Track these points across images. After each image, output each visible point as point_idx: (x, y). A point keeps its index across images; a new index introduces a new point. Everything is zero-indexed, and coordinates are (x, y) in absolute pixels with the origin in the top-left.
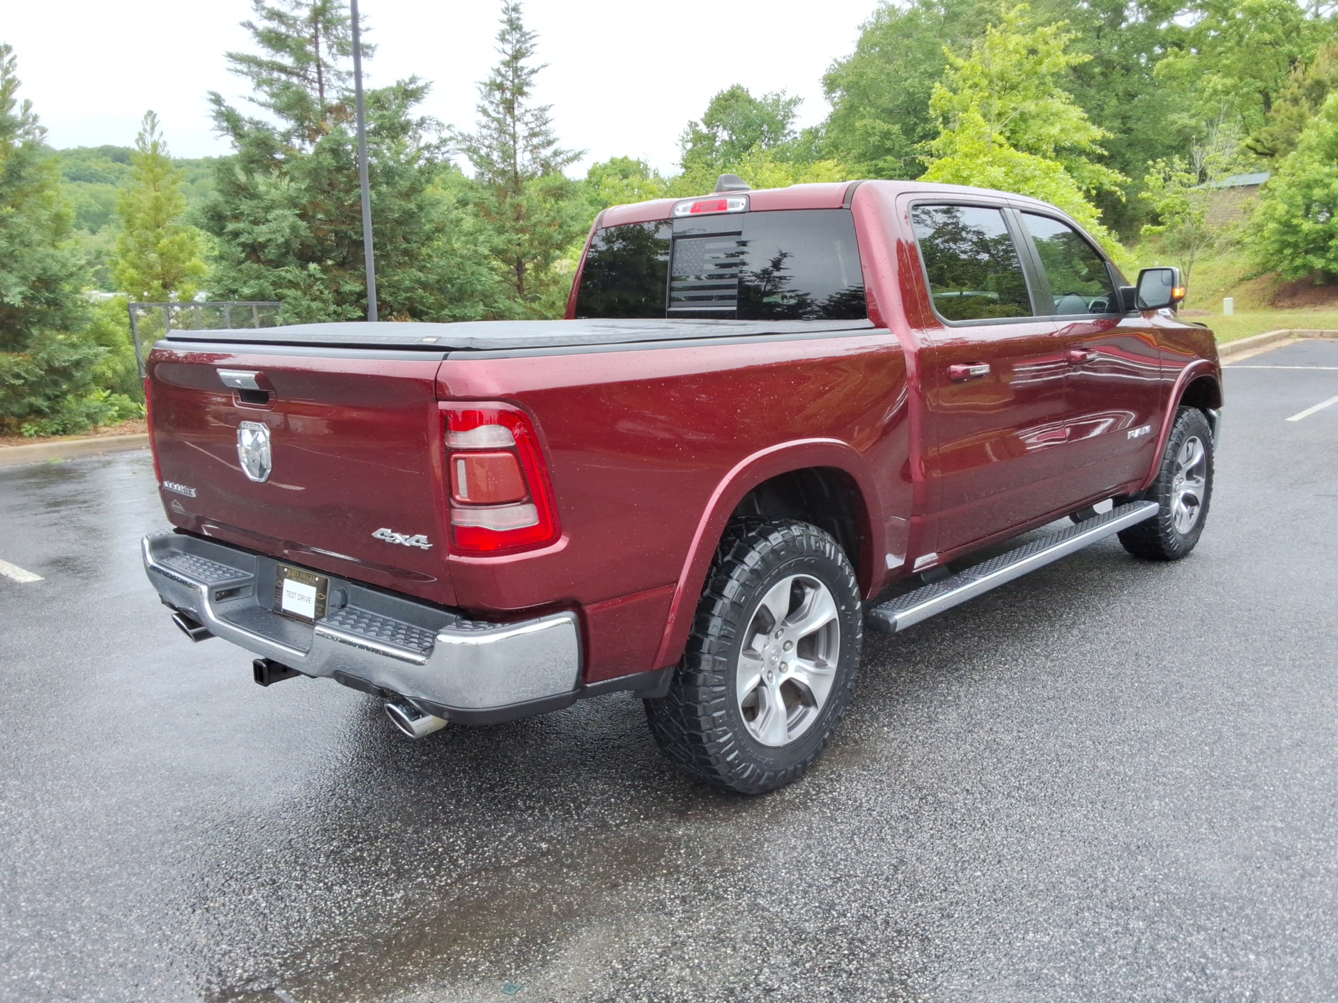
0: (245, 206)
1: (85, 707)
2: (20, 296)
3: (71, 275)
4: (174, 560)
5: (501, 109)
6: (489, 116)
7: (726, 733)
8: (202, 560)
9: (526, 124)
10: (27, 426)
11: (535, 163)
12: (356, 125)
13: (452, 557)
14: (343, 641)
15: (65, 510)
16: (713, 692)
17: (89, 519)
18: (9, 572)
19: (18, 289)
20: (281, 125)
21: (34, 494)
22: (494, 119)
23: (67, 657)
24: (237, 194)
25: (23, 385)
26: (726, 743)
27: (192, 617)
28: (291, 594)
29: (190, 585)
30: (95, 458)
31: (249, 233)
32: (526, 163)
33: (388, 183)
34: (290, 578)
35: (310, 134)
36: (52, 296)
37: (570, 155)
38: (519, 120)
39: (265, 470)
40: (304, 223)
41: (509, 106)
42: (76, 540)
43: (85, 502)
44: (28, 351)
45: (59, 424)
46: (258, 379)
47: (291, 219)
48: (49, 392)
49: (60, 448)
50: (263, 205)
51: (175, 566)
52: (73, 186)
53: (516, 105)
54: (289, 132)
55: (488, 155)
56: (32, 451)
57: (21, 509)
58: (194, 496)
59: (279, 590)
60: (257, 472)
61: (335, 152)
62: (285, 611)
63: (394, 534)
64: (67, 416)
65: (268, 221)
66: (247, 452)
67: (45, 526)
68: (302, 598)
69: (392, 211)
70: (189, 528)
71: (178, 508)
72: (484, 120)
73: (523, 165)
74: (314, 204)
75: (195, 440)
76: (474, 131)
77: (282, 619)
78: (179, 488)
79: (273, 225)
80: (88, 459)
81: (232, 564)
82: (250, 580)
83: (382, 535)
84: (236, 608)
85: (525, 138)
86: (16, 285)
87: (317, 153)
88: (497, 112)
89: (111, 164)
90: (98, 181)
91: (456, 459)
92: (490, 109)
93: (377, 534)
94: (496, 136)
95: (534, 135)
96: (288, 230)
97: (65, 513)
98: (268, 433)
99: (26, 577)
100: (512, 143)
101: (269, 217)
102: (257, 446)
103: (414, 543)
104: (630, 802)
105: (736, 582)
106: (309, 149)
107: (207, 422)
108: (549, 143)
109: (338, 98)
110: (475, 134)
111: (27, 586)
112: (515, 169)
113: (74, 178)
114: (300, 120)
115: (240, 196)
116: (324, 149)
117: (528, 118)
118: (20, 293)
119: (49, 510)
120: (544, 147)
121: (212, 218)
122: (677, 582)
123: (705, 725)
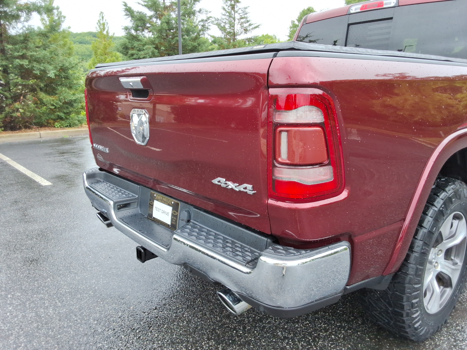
0: (136, 44)
1: (59, 250)
2: (54, 74)
3: (73, 67)
4: (98, 184)
5: (230, 8)
6: (226, 11)
7: (417, 311)
8: (112, 186)
9: (239, 14)
10: (56, 123)
11: (242, 29)
12: (177, 13)
13: (271, 201)
14: (191, 247)
15: (66, 156)
16: (414, 288)
17: (74, 160)
18: (39, 181)
19: (53, 71)
20: (149, 13)
21: (56, 149)
22: (227, 12)
23: (55, 222)
24: (133, 39)
25: (55, 108)
26: (416, 317)
27: (105, 215)
28: (157, 209)
29: (105, 200)
30: (80, 136)
31: (137, 55)
32: (239, 29)
33: (187, 35)
34: (157, 200)
35: (159, 16)
36: (66, 75)
37: (255, 25)
38: (236, 12)
39: (146, 138)
40: (157, 51)
41: (233, 7)
42: (68, 168)
43: (74, 153)
44: (57, 96)
45: (68, 123)
46: (142, 81)
47: (152, 49)
48: (65, 111)
49: (68, 132)
50: (142, 44)
51: (98, 189)
52: (80, 45)
53: (235, 7)
54: (152, 16)
55: (224, 26)
56: (58, 133)
57: (49, 155)
58: (108, 152)
59: (152, 206)
60: (141, 139)
61: (168, 23)
62: (154, 218)
63: (227, 182)
64: (71, 120)
65: (144, 50)
66: (136, 127)
67: (57, 162)
68: (164, 212)
69: (189, 46)
70: (106, 168)
71: (100, 158)
72: (224, 12)
73: (237, 29)
74: (161, 44)
75: (112, 126)
76: (219, 16)
77: (152, 223)
78: (100, 147)
79: (146, 51)
80: (78, 136)
81: (127, 189)
82: (135, 199)
83: (219, 182)
84: (128, 214)
85: (238, 19)
86: (52, 70)
87: (161, 24)
88: (229, 9)
89: (92, 38)
90: (88, 44)
91: (281, 131)
92: (226, 8)
93: (215, 181)
94: (227, 19)
95: (242, 18)
96: (151, 53)
97: (66, 157)
98: (147, 116)
99: (45, 183)
100: (233, 21)
101: (144, 48)
102: (141, 123)
103: (242, 189)
104: (344, 338)
105: (431, 219)
106: (159, 22)
107: (117, 118)
108: (248, 21)
109: (170, 2)
110: (220, 18)
111: (46, 186)
112: (234, 31)
113: (80, 43)
114: (156, 11)
115: (134, 40)
116: (164, 22)
117: (240, 11)
118: (54, 73)
119: (60, 155)
120: (246, 23)
121: (124, 48)
122: (404, 220)
123: (406, 308)
